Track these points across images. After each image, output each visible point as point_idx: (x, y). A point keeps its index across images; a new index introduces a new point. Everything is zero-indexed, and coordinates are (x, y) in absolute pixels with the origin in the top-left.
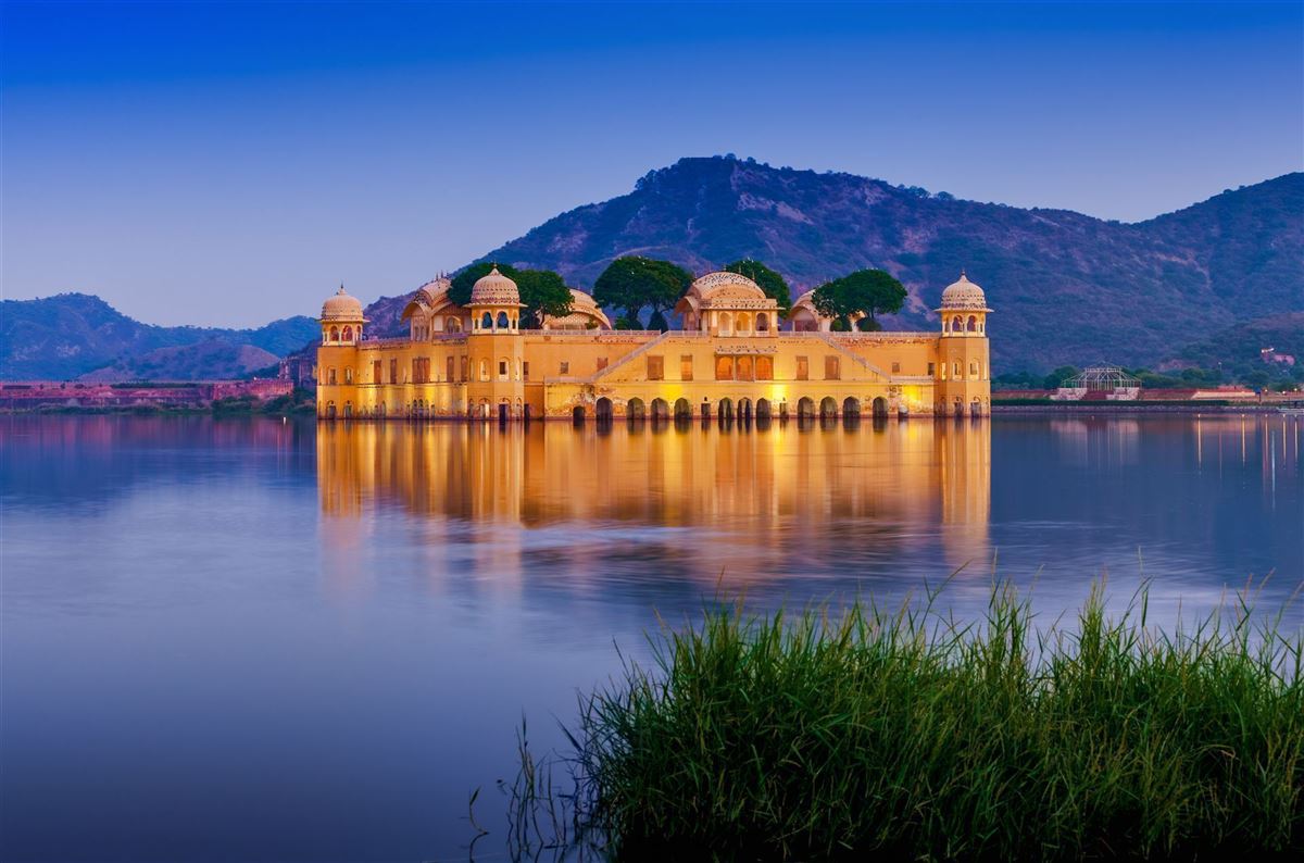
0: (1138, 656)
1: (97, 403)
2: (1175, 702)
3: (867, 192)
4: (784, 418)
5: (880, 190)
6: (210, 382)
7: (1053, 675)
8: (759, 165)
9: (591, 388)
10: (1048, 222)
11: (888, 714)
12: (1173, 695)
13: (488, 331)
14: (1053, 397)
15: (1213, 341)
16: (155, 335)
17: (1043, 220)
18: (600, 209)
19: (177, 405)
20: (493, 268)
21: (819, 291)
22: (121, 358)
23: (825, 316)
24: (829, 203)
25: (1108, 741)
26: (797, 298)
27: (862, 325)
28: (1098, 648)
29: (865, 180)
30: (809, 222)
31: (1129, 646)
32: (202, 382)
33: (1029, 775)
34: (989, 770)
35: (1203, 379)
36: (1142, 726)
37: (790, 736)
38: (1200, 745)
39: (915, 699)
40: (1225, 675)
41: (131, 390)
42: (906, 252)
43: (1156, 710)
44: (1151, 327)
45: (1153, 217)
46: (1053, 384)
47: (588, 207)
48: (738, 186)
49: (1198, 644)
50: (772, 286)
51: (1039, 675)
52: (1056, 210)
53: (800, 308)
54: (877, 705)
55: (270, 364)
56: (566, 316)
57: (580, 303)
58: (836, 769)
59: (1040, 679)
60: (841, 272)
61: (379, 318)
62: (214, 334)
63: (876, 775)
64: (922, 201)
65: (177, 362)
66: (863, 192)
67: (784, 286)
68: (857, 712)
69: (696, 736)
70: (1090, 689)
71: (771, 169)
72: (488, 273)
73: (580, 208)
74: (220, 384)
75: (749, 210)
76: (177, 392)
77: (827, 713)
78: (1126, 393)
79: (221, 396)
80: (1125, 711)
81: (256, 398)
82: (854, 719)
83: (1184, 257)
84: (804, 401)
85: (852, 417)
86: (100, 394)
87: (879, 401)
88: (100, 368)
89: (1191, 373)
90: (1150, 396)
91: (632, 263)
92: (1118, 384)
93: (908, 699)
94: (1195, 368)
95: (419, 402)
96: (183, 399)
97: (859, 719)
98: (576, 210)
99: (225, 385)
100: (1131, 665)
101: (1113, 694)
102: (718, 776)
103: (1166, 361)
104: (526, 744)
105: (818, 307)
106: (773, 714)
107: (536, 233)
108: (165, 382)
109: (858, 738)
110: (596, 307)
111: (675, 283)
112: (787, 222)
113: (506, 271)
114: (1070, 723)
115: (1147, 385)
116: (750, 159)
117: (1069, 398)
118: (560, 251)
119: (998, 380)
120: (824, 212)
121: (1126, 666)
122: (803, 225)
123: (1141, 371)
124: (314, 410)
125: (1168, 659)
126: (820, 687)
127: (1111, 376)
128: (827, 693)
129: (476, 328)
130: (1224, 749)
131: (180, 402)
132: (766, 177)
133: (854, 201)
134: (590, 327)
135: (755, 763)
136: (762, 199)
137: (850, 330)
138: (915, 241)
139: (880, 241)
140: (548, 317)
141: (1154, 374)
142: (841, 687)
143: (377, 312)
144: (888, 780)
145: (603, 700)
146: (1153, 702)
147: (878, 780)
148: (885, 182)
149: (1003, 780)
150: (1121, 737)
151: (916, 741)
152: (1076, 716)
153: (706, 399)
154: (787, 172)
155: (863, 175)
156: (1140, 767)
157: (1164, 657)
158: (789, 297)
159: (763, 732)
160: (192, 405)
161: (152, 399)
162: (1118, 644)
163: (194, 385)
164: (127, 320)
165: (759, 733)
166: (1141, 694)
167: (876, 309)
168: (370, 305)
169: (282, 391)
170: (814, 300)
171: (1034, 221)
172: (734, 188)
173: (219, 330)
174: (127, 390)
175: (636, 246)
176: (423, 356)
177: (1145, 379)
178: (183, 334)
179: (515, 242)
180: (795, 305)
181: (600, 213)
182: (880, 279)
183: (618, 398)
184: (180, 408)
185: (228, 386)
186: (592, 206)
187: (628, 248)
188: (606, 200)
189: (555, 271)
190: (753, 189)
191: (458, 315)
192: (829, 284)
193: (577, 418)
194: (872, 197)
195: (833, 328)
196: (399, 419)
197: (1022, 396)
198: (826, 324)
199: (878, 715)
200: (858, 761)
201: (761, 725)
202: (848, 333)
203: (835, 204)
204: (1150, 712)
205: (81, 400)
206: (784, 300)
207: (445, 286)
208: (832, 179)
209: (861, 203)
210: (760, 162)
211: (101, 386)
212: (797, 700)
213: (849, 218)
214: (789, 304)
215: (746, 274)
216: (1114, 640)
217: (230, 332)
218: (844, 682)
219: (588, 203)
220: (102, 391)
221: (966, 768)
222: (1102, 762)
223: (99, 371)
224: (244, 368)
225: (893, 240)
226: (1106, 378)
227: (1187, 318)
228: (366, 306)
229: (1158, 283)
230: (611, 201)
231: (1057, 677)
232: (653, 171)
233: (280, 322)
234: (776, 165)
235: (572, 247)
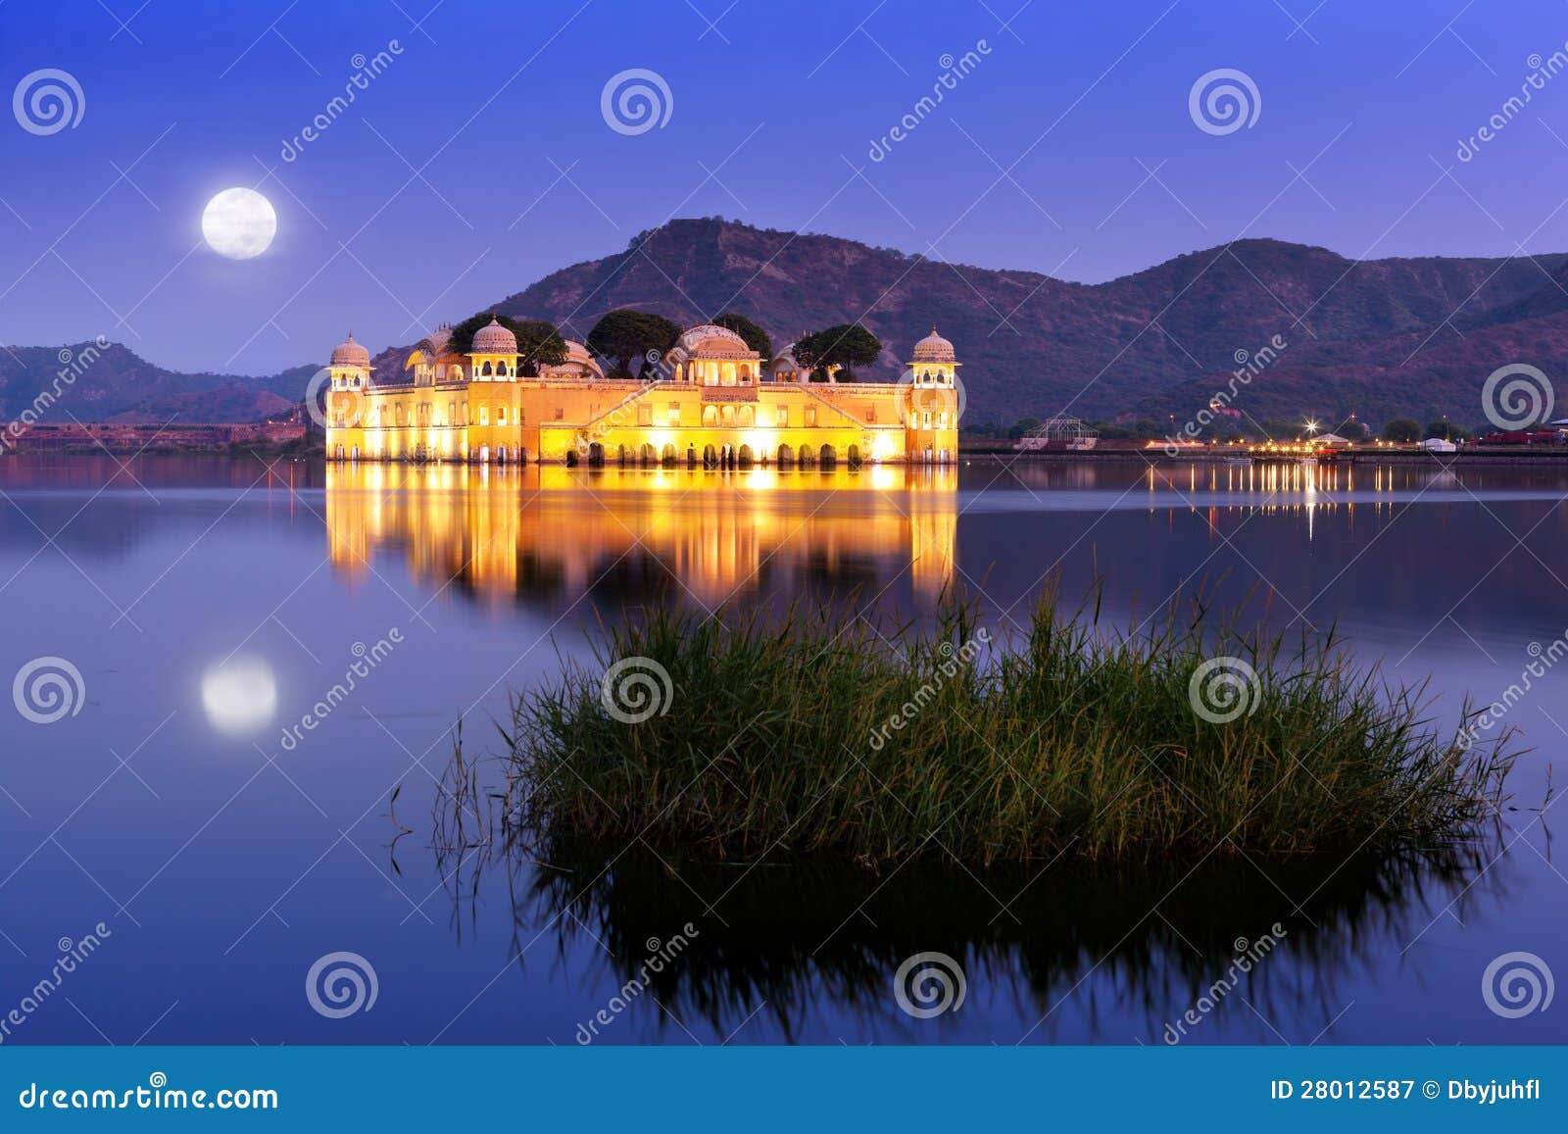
0: (1089, 655)
1: (121, 444)
2: (1127, 701)
3: (846, 253)
4: (765, 463)
5: (858, 251)
6: (226, 426)
7: (1001, 674)
8: (745, 227)
9: (584, 434)
10: (1014, 283)
11: (828, 711)
12: (1125, 693)
13: (487, 378)
14: (1016, 447)
15: (1168, 396)
16: (177, 380)
17: (1010, 281)
18: (596, 266)
19: (196, 446)
20: (492, 319)
21: (799, 345)
22: (143, 402)
23: (805, 368)
24: (811, 264)
25: (1057, 738)
26: (778, 351)
27: (839, 376)
28: (1049, 647)
29: (844, 242)
30: (792, 281)
31: (1080, 647)
32: (221, 425)
33: (972, 773)
34: (932, 766)
35: (1155, 431)
36: (1092, 724)
37: (727, 734)
38: (1151, 745)
39: (857, 695)
40: (1178, 674)
41: (151, 432)
42: (882, 311)
43: (1107, 709)
44: (1109, 383)
45: (1112, 279)
46: (1017, 434)
47: (584, 264)
48: (725, 246)
49: (1151, 641)
50: (756, 340)
51: (988, 674)
52: (1023, 273)
53: (781, 360)
54: (817, 702)
55: (285, 409)
56: (561, 365)
57: (575, 354)
58: (774, 766)
59: (988, 678)
60: (819, 327)
61: (387, 367)
62: (231, 381)
63: (815, 772)
64: (897, 262)
65: (196, 407)
66: (841, 254)
67: (766, 339)
68: (796, 709)
69: (630, 733)
70: (1039, 687)
71: (757, 231)
72: (487, 324)
73: (577, 265)
74: (237, 427)
75: (734, 269)
76: (197, 434)
77: (766, 709)
78: (1084, 443)
79: (238, 439)
80: (1074, 710)
81: (270, 441)
82: (792, 716)
83: (1139, 316)
84: (783, 448)
85: (828, 463)
86: (124, 436)
87: (853, 449)
88: (124, 411)
89: (1145, 426)
90: (1107, 446)
91: (623, 315)
92: (1077, 435)
93: (850, 695)
94: (1149, 420)
95: (421, 446)
96: (202, 441)
97: (798, 716)
98: (573, 267)
99: (241, 429)
100: (1082, 664)
101: (1063, 694)
102: (651, 775)
103: (1122, 414)
104: (461, 743)
105: (798, 360)
106: (711, 711)
107: (535, 289)
108: (186, 425)
109: (796, 735)
110: (590, 357)
111: (664, 335)
112: (771, 281)
113: (504, 322)
114: (1017, 722)
115: (1104, 435)
116: (737, 221)
117: (1031, 447)
118: (557, 305)
119: (966, 429)
120: (805, 271)
121: (1077, 666)
122: (786, 284)
123: (1098, 423)
124: (324, 451)
125: (1121, 658)
126: (758, 683)
127: (1071, 426)
128: (764, 690)
129: (477, 374)
130: (1177, 749)
131: (199, 445)
132: (752, 238)
133: (833, 261)
134: (584, 375)
135: (690, 761)
136: (746, 259)
137: (828, 381)
138: (888, 298)
139: (858, 299)
140: (544, 366)
141: (1111, 426)
142: (780, 683)
143: (385, 361)
144: (827, 779)
145: (538, 697)
146: (1104, 700)
147: (817, 780)
148: (863, 245)
149: (947, 778)
150: (1070, 736)
151: (856, 738)
152: (1023, 715)
153: (692, 445)
154: (772, 234)
155: (842, 237)
156: (1089, 766)
157: (1116, 656)
158: (771, 350)
159: (699, 730)
160: (210, 447)
161: (173, 441)
162: (1070, 643)
163: (212, 428)
164: (150, 366)
165: (695, 731)
166: (1091, 693)
167: (852, 362)
168: (378, 355)
169: (296, 435)
170: (794, 353)
171: (1001, 281)
172: (721, 248)
173: (237, 377)
174: (150, 432)
175: (629, 302)
176: (426, 401)
177: (1103, 430)
178: (203, 379)
179: (515, 297)
180: (776, 358)
181: (596, 270)
182: (857, 334)
183: (609, 443)
184: (198, 449)
185: (244, 429)
186: (588, 263)
187: (622, 303)
188: (601, 258)
189: (553, 324)
190: (739, 249)
191: (458, 363)
192: (808, 338)
193: (572, 460)
194: (850, 258)
195: (812, 379)
196: (403, 460)
197: (988, 445)
198: (806, 375)
199: (818, 712)
200: (796, 759)
201: (698, 722)
202: (826, 384)
203: (816, 264)
204: (1101, 710)
205: (106, 441)
206: (765, 353)
207: (446, 336)
208: (811, 241)
209: (840, 264)
210: (746, 224)
211: (125, 427)
212: (734, 696)
213: (828, 278)
214: (770, 356)
215: (731, 327)
216: (1065, 638)
217: (247, 379)
218: (784, 678)
219: (584, 261)
220: (126, 433)
221: (908, 765)
222: (1050, 760)
223: (123, 414)
224: (260, 412)
225: (868, 298)
226: (1066, 428)
227: (1142, 374)
228: (374, 356)
229: (1117, 341)
230: (606, 259)
231: (1006, 678)
232: (645, 231)
233: (294, 369)
234: (761, 227)
235: (569, 301)
